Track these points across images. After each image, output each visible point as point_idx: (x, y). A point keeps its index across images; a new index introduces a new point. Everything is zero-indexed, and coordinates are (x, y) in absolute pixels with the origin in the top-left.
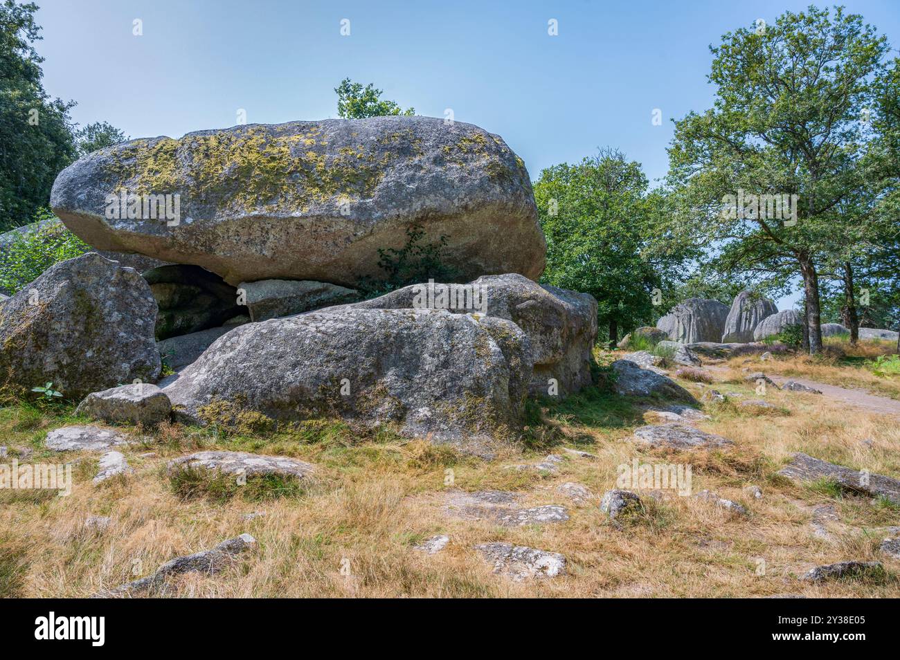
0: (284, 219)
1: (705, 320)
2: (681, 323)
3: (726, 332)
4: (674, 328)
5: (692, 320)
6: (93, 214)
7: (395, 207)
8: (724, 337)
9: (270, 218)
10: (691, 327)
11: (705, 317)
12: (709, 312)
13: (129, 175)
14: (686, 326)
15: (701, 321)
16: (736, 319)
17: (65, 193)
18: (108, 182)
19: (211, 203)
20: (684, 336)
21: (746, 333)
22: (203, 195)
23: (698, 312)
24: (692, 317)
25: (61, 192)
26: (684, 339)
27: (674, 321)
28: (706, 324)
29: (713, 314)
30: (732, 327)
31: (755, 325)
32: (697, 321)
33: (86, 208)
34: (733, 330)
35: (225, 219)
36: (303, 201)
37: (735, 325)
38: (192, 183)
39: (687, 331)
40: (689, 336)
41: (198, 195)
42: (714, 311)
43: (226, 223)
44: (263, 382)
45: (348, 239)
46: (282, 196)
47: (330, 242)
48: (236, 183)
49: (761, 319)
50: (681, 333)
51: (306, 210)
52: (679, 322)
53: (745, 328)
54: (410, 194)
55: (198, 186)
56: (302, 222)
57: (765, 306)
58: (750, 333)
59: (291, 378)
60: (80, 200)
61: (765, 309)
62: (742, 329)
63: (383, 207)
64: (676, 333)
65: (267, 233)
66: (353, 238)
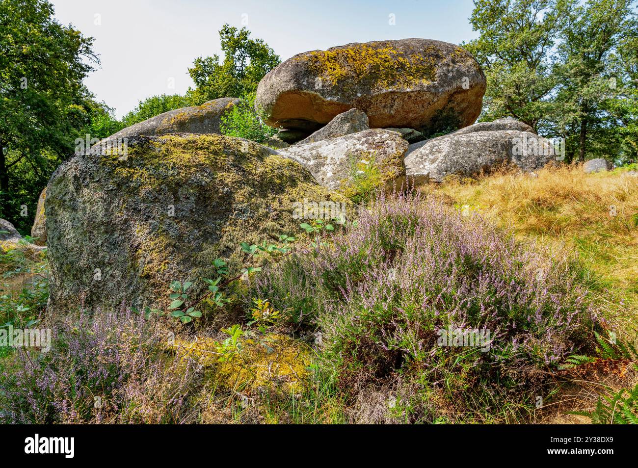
0: (404, 93)
6: (313, 93)
7: (447, 86)
9: (397, 93)
13: (322, 72)
17: (295, 81)
18: (314, 75)
19: (366, 85)
22: (362, 81)
25: (293, 81)
33: (309, 90)
35: (377, 93)
36: (409, 83)
38: (354, 75)
41: (359, 81)
43: (377, 96)
44: (469, 164)
45: (429, 103)
46: (398, 81)
47: (421, 105)
48: (374, 74)
51: (412, 88)
54: (451, 79)
55: (358, 75)
56: (411, 94)
59: (481, 162)
60: (304, 85)
63: (442, 86)
65: (394, 101)
66: (431, 103)
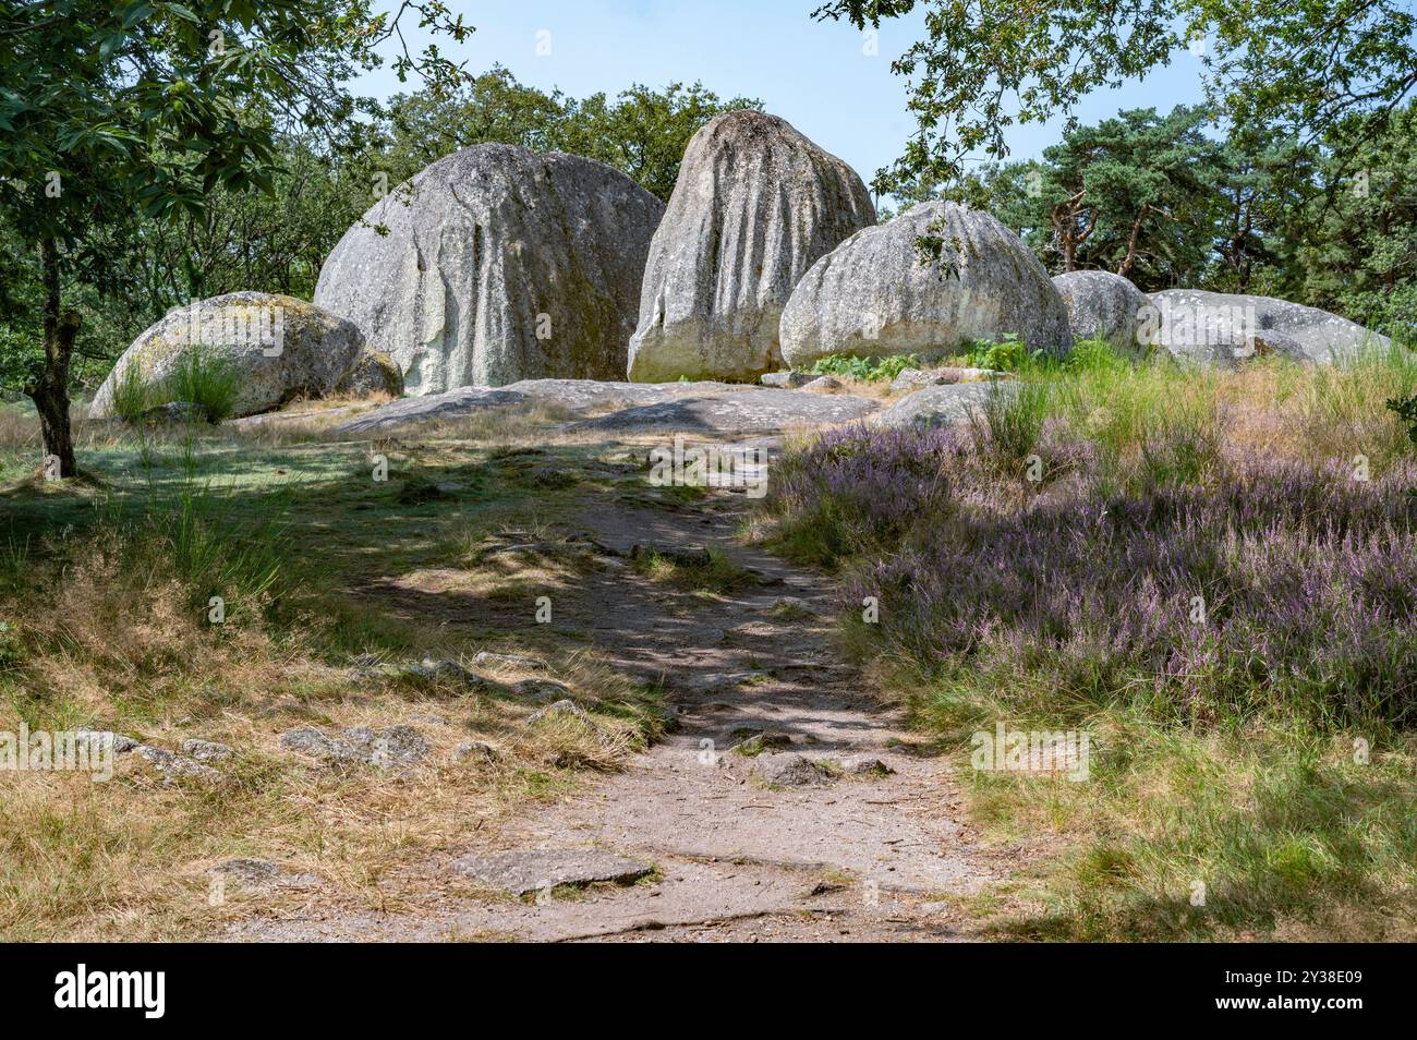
1: (545, 253)
2: (432, 271)
3: (648, 317)
4: (398, 293)
5: (487, 255)
8: (636, 342)
10: (483, 291)
11: (546, 240)
12: (562, 215)
14: (455, 284)
15: (529, 258)
16: (693, 250)
20: (448, 332)
21: (738, 323)
23: (512, 214)
24: (488, 241)
26: (446, 353)
27: (400, 265)
28: (553, 276)
29: (584, 224)
30: (678, 289)
31: (784, 283)
32: (510, 263)
34: (681, 308)
37: (690, 282)
39: (464, 310)
40: (472, 337)
42: (590, 212)
49: (811, 254)
50: (434, 323)
52: (421, 266)
53: (736, 293)
57: (825, 188)
58: (761, 320)
61: (825, 198)
62: (723, 305)
64: (409, 325)
